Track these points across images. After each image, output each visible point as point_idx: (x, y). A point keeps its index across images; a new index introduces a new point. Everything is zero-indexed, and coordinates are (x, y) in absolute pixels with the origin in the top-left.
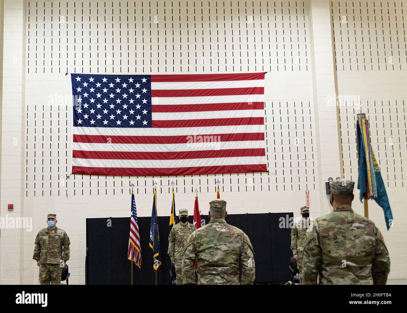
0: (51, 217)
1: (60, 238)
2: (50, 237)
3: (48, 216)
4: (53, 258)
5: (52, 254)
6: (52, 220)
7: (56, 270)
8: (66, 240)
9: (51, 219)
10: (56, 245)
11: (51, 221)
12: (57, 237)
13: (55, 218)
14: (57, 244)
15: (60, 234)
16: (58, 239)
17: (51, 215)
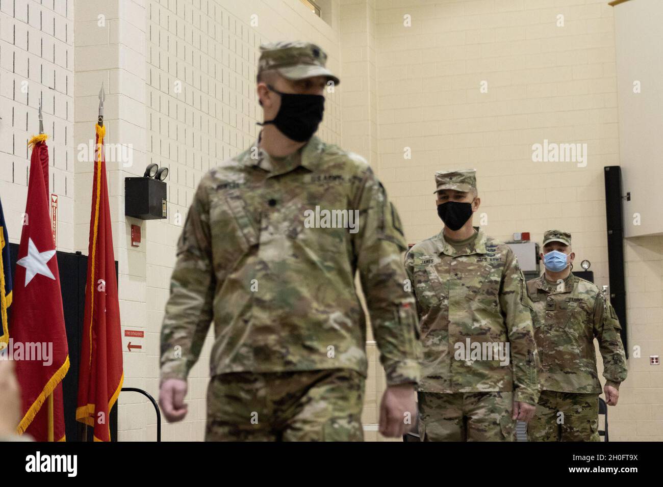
0: (554, 239)
1: (583, 308)
2: (550, 306)
3: (546, 238)
4: (562, 372)
5: (557, 361)
6: (560, 250)
7: (580, 410)
8: (605, 315)
9: (554, 247)
10: (572, 330)
11: (555, 251)
12: (575, 304)
13: (567, 243)
14: (576, 327)
15: (584, 296)
16: (579, 313)
17: (555, 234)
